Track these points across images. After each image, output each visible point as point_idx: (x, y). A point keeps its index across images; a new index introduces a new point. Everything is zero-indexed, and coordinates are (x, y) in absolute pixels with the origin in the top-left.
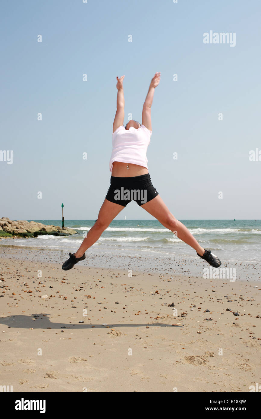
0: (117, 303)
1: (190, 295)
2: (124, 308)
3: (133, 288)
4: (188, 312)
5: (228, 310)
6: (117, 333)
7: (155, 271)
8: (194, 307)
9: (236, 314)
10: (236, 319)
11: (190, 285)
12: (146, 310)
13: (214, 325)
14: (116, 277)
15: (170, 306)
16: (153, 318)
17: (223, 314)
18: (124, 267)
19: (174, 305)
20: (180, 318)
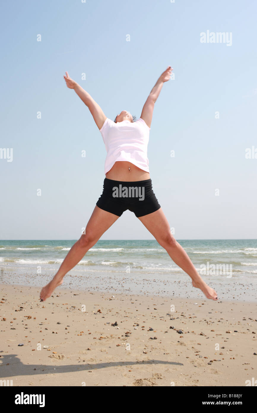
0: (58, 323)
1: (132, 313)
2: (66, 329)
3: (74, 307)
4: (132, 331)
5: (171, 328)
6: (59, 357)
7: (96, 290)
8: (138, 325)
9: (180, 332)
10: (180, 337)
11: (132, 303)
12: (88, 331)
13: (159, 344)
14: (57, 296)
15: (113, 325)
16: (97, 339)
17: (167, 332)
18: (65, 286)
19: (117, 324)
20: (124, 337)
